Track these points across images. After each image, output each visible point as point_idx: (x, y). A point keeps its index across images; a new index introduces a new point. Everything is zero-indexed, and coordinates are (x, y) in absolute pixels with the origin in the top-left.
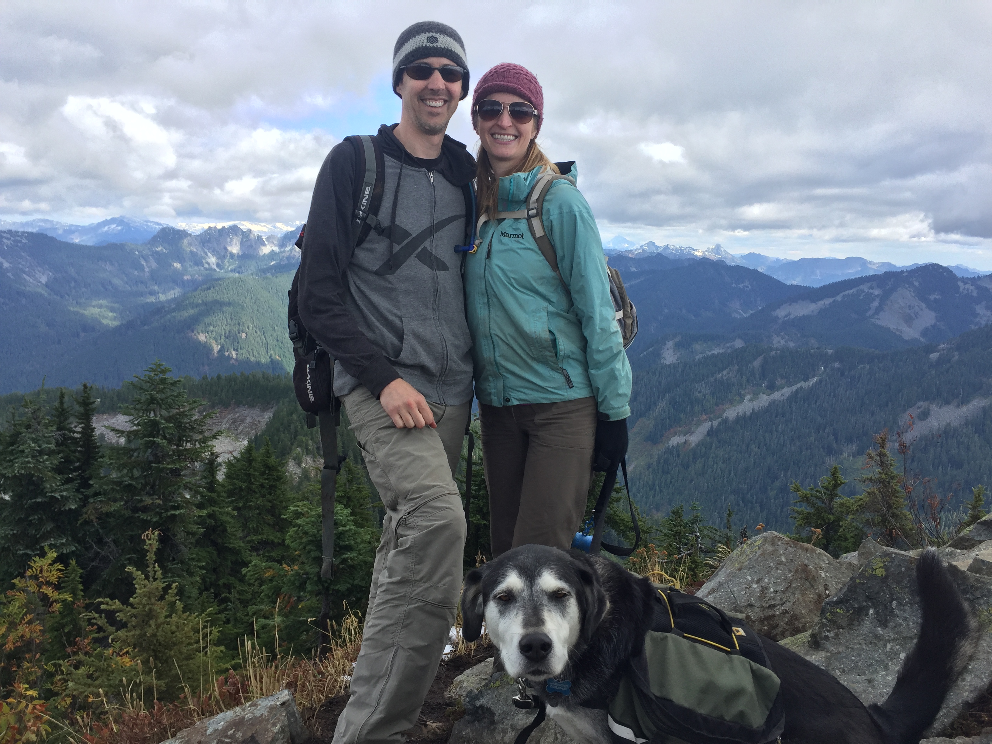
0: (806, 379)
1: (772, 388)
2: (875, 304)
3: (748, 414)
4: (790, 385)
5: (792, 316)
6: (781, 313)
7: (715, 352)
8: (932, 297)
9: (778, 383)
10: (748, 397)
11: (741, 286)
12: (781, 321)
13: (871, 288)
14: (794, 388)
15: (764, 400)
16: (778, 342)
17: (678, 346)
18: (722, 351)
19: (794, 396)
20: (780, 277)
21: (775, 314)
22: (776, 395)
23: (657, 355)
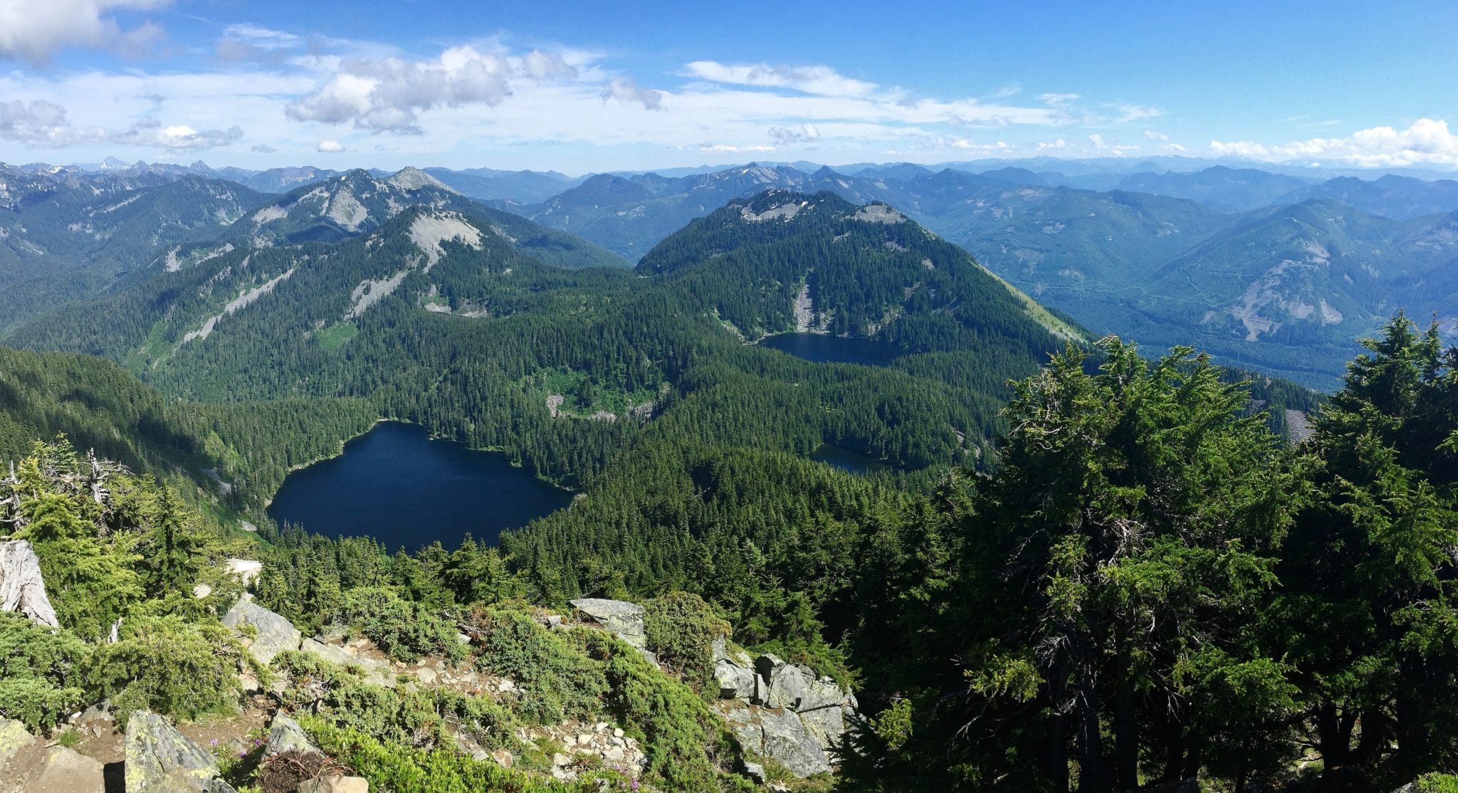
0: (285, 271)
1: (259, 282)
2: (326, 205)
3: (244, 306)
4: (272, 278)
5: (268, 220)
6: (258, 218)
7: (212, 256)
8: (364, 196)
9: (264, 276)
10: (242, 292)
11: (224, 197)
12: (259, 225)
13: (322, 192)
14: (276, 280)
15: (255, 294)
16: (260, 243)
17: (179, 255)
18: (216, 255)
19: (278, 287)
20: (253, 186)
21: (254, 219)
22: (264, 288)
23: (162, 265)
